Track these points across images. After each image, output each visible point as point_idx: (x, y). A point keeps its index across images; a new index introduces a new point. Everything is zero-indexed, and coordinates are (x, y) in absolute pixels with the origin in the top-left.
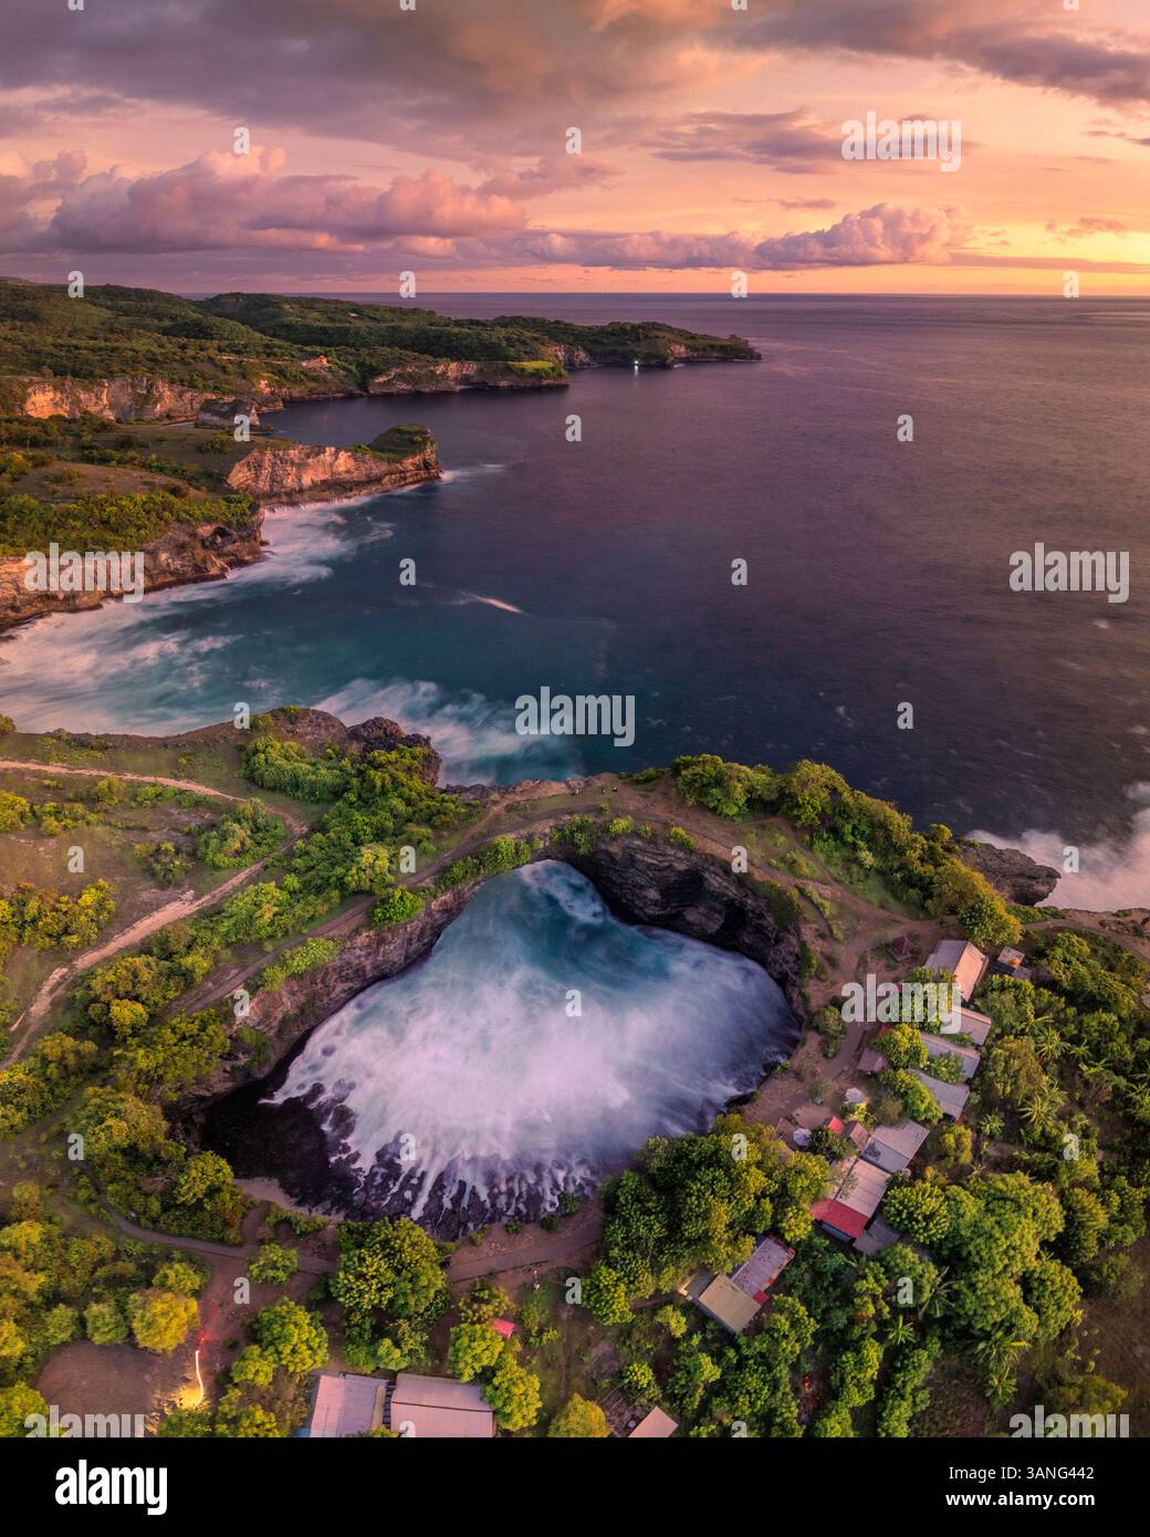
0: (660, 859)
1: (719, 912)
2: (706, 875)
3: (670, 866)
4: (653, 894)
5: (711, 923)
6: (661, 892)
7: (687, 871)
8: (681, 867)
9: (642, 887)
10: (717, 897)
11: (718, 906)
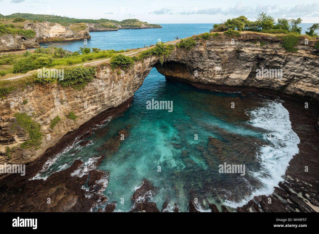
0: (222, 47)
1: (248, 67)
2: (242, 50)
3: (226, 51)
4: (218, 68)
5: (243, 76)
6: (223, 65)
7: (233, 51)
8: (230, 50)
9: (212, 66)
10: (246, 59)
11: (248, 64)
